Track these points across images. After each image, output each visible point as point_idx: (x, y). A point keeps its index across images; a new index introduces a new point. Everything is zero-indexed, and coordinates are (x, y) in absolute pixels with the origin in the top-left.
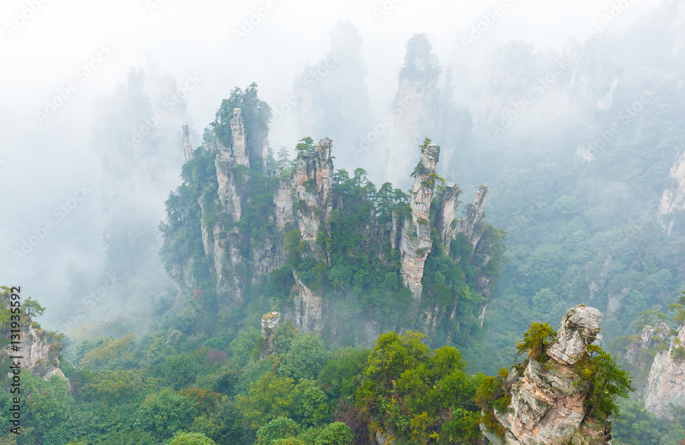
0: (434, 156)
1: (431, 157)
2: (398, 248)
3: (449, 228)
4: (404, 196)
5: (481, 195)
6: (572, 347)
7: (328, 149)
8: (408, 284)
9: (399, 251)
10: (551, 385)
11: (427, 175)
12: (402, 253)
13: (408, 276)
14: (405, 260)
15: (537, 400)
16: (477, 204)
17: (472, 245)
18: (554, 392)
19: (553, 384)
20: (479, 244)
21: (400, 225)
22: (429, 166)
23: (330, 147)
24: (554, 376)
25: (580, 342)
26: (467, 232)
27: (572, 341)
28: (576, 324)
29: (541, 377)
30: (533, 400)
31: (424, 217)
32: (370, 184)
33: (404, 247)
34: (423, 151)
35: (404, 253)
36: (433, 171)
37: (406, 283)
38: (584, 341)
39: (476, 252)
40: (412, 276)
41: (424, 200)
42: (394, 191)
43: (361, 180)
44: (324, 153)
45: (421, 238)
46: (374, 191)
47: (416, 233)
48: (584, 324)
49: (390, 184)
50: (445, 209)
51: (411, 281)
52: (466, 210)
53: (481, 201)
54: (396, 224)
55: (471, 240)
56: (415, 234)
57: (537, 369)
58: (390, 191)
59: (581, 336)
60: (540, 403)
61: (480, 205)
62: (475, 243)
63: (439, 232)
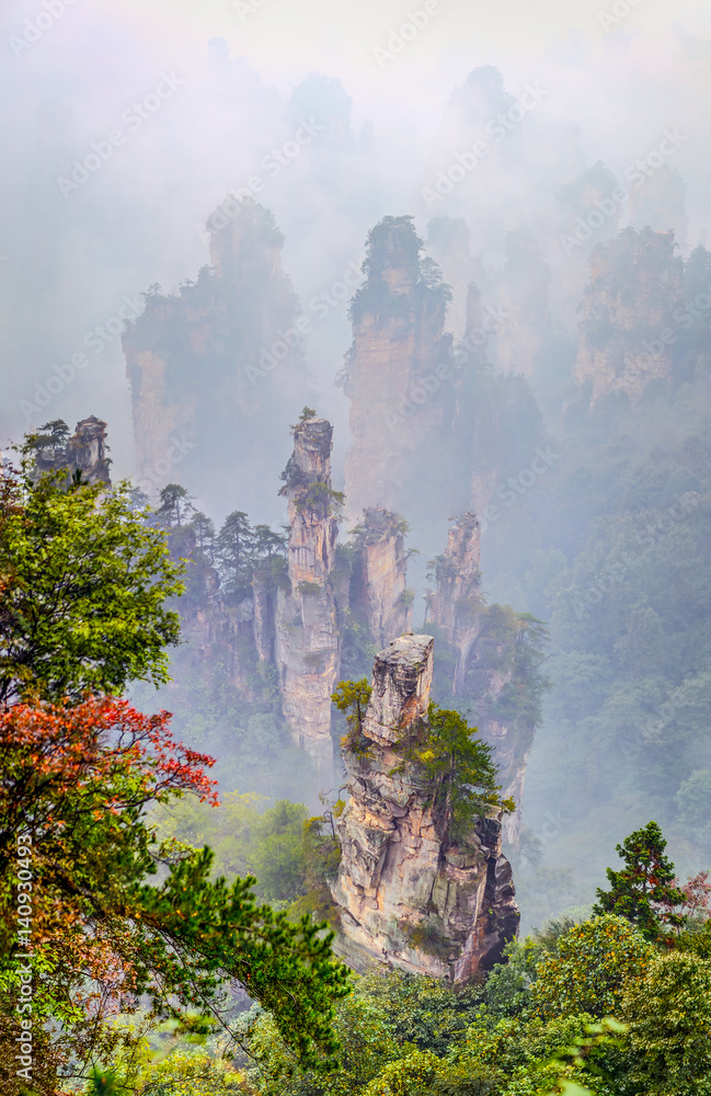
0: (316, 442)
1: (311, 448)
2: (272, 659)
3: (389, 610)
4: (278, 540)
5: (461, 534)
6: (389, 708)
7: (95, 444)
8: (302, 738)
9: (275, 667)
10: (379, 794)
11: (305, 487)
12: (281, 669)
13: (301, 721)
14: (290, 685)
15: (366, 830)
16: (455, 554)
17: (457, 653)
18: (385, 808)
19: (382, 791)
20: (474, 646)
21: (269, 604)
22: (310, 468)
23: (100, 439)
24: (381, 774)
25: (396, 694)
26: (443, 622)
27: (386, 695)
28: (385, 662)
29: (363, 782)
30: (362, 833)
31: (312, 579)
32: (200, 518)
33: (282, 656)
34: (297, 437)
35: (285, 668)
36: (319, 478)
37: (296, 736)
38: (401, 691)
39: (469, 667)
40: (307, 719)
41: (306, 542)
42: (253, 531)
43: (182, 512)
44: (85, 451)
45: (310, 627)
46: (210, 534)
47: (299, 618)
48: (396, 660)
49: (242, 515)
50: (370, 565)
51: (307, 731)
52: (434, 572)
53: (463, 548)
54: (262, 604)
55: (454, 639)
56: (298, 622)
57: (355, 768)
58: (246, 532)
59: (394, 682)
60: (371, 835)
61: (462, 558)
62: (464, 647)
63: (364, 619)
